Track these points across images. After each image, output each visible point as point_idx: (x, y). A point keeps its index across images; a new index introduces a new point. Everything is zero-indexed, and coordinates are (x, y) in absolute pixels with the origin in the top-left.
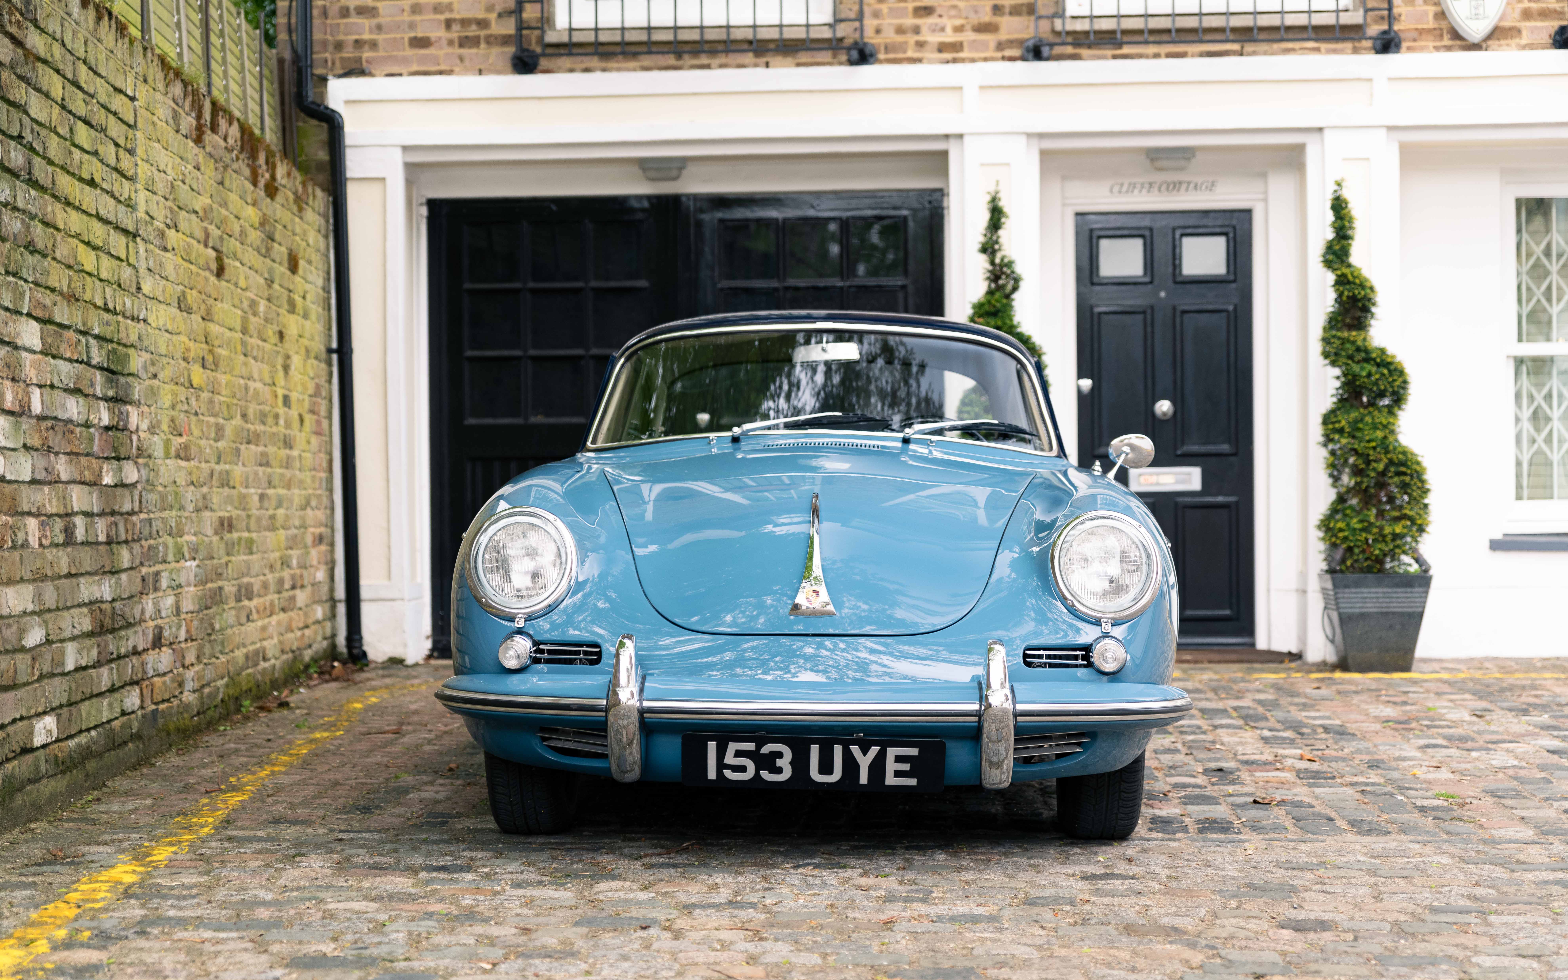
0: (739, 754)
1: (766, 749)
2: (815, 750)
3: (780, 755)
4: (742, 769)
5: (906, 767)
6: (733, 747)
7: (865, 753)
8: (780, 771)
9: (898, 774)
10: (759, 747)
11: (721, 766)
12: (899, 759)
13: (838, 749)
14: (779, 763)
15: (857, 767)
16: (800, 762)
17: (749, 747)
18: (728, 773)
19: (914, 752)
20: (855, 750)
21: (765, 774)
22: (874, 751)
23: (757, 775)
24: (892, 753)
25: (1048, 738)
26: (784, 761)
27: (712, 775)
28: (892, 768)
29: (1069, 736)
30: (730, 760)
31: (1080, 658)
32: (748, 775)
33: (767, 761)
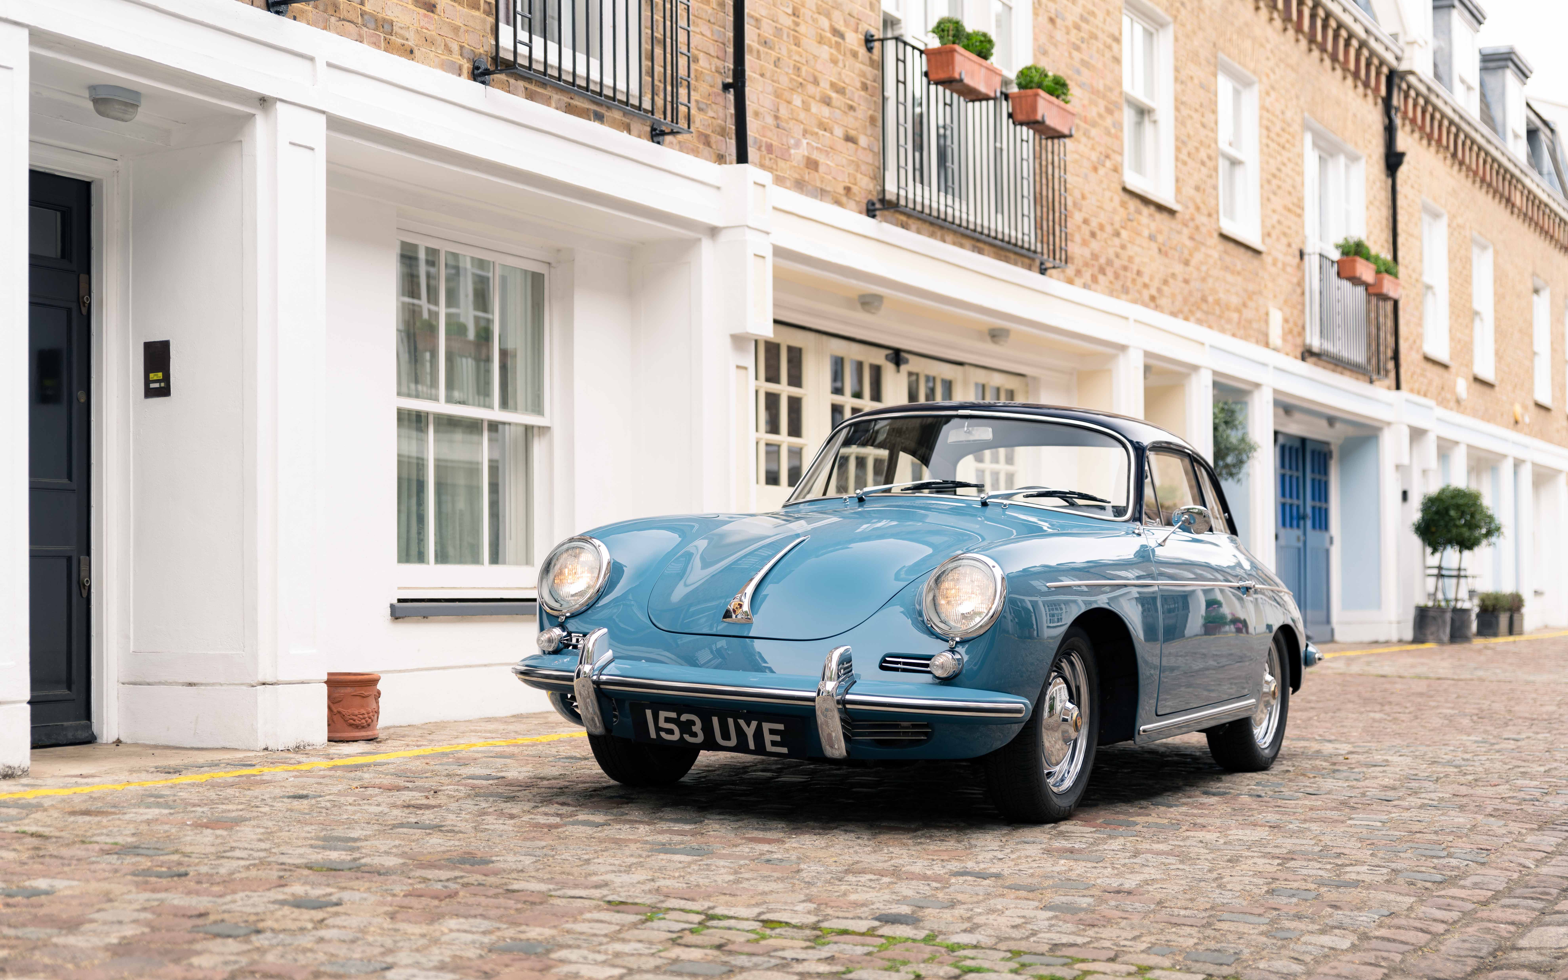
0: (667, 720)
1: (684, 717)
2: (715, 720)
3: (693, 723)
4: (670, 732)
5: (778, 738)
6: (663, 714)
7: (749, 725)
8: (695, 735)
9: (774, 743)
10: (679, 716)
11: (658, 729)
12: (772, 732)
13: (730, 721)
14: (694, 729)
15: (745, 735)
16: (708, 729)
17: (673, 715)
18: (663, 734)
19: (781, 727)
20: (742, 722)
21: (686, 737)
22: (754, 724)
23: (682, 737)
24: (766, 726)
25: (897, 726)
26: (697, 728)
27: (653, 735)
28: (768, 738)
29: (914, 726)
30: (662, 724)
31: (927, 666)
32: (676, 737)
33: (686, 727)
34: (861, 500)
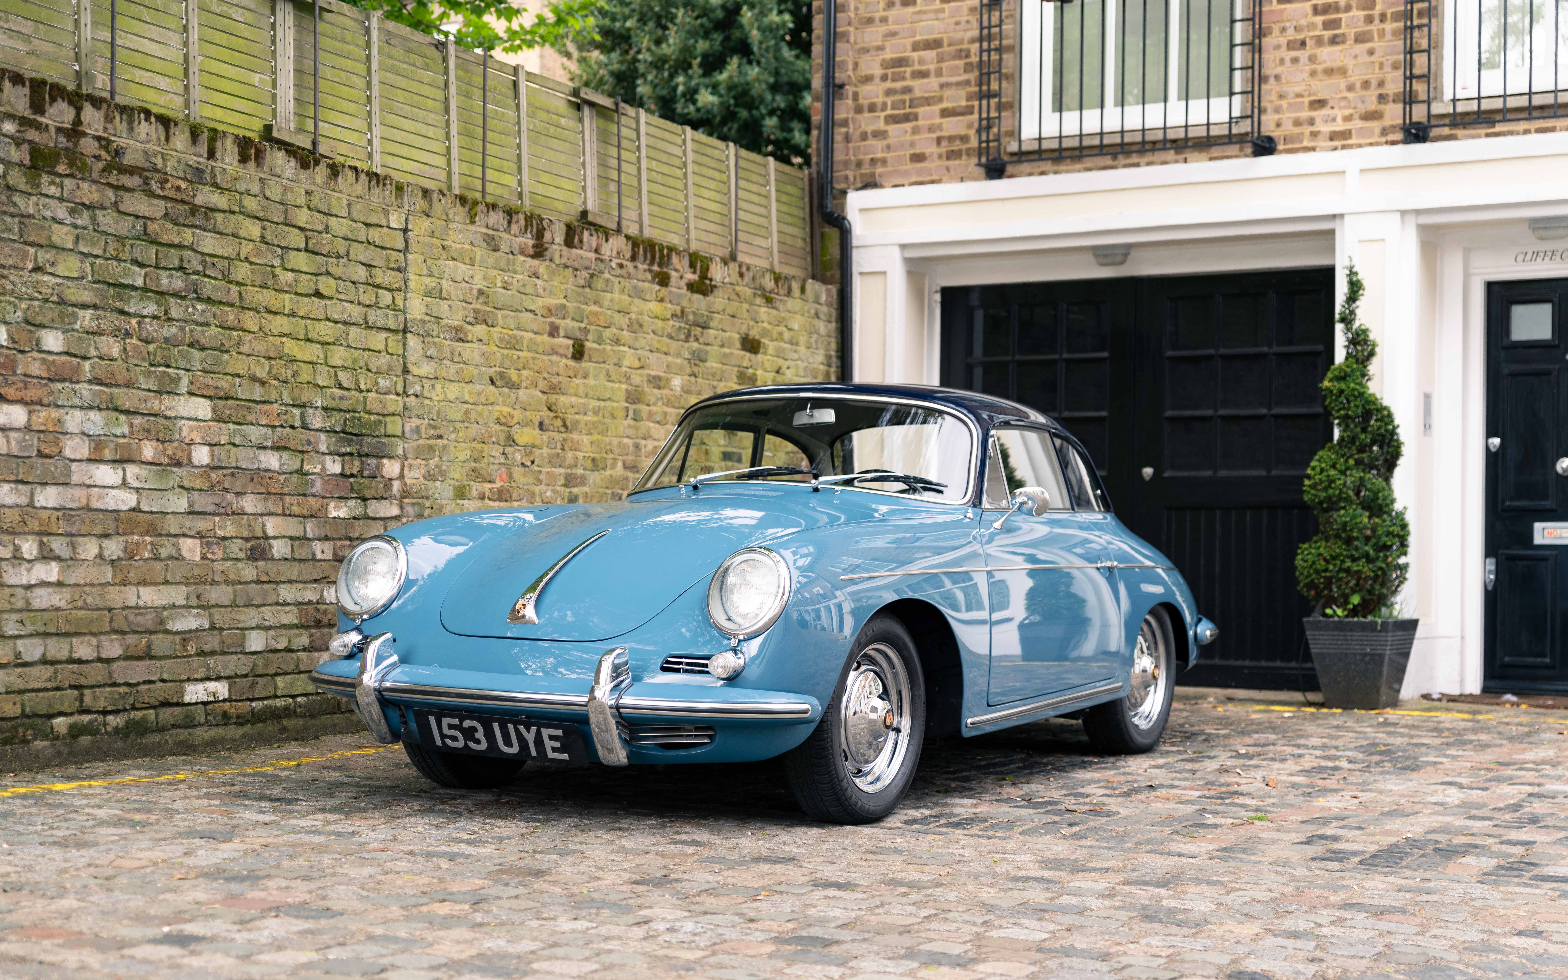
0: (451, 727)
1: (467, 724)
2: (496, 726)
3: (474, 729)
4: (454, 739)
5: (557, 744)
6: (446, 721)
7: (528, 731)
8: (478, 742)
9: (554, 750)
10: (461, 722)
11: (443, 736)
12: (552, 738)
13: (511, 727)
14: (477, 735)
15: (527, 742)
16: (490, 735)
17: (456, 721)
18: (449, 742)
19: (559, 733)
20: (521, 728)
21: (470, 743)
22: (534, 729)
23: (466, 744)
24: (546, 732)
25: (679, 729)
26: (480, 734)
27: (439, 742)
28: (549, 744)
29: (697, 729)
30: (446, 731)
31: (706, 666)
32: (460, 744)
33: (469, 734)
34: (695, 488)
